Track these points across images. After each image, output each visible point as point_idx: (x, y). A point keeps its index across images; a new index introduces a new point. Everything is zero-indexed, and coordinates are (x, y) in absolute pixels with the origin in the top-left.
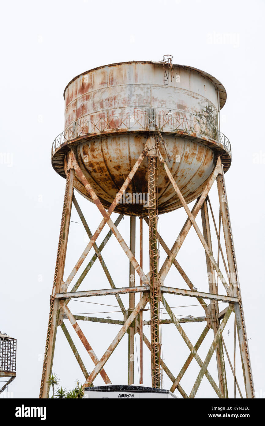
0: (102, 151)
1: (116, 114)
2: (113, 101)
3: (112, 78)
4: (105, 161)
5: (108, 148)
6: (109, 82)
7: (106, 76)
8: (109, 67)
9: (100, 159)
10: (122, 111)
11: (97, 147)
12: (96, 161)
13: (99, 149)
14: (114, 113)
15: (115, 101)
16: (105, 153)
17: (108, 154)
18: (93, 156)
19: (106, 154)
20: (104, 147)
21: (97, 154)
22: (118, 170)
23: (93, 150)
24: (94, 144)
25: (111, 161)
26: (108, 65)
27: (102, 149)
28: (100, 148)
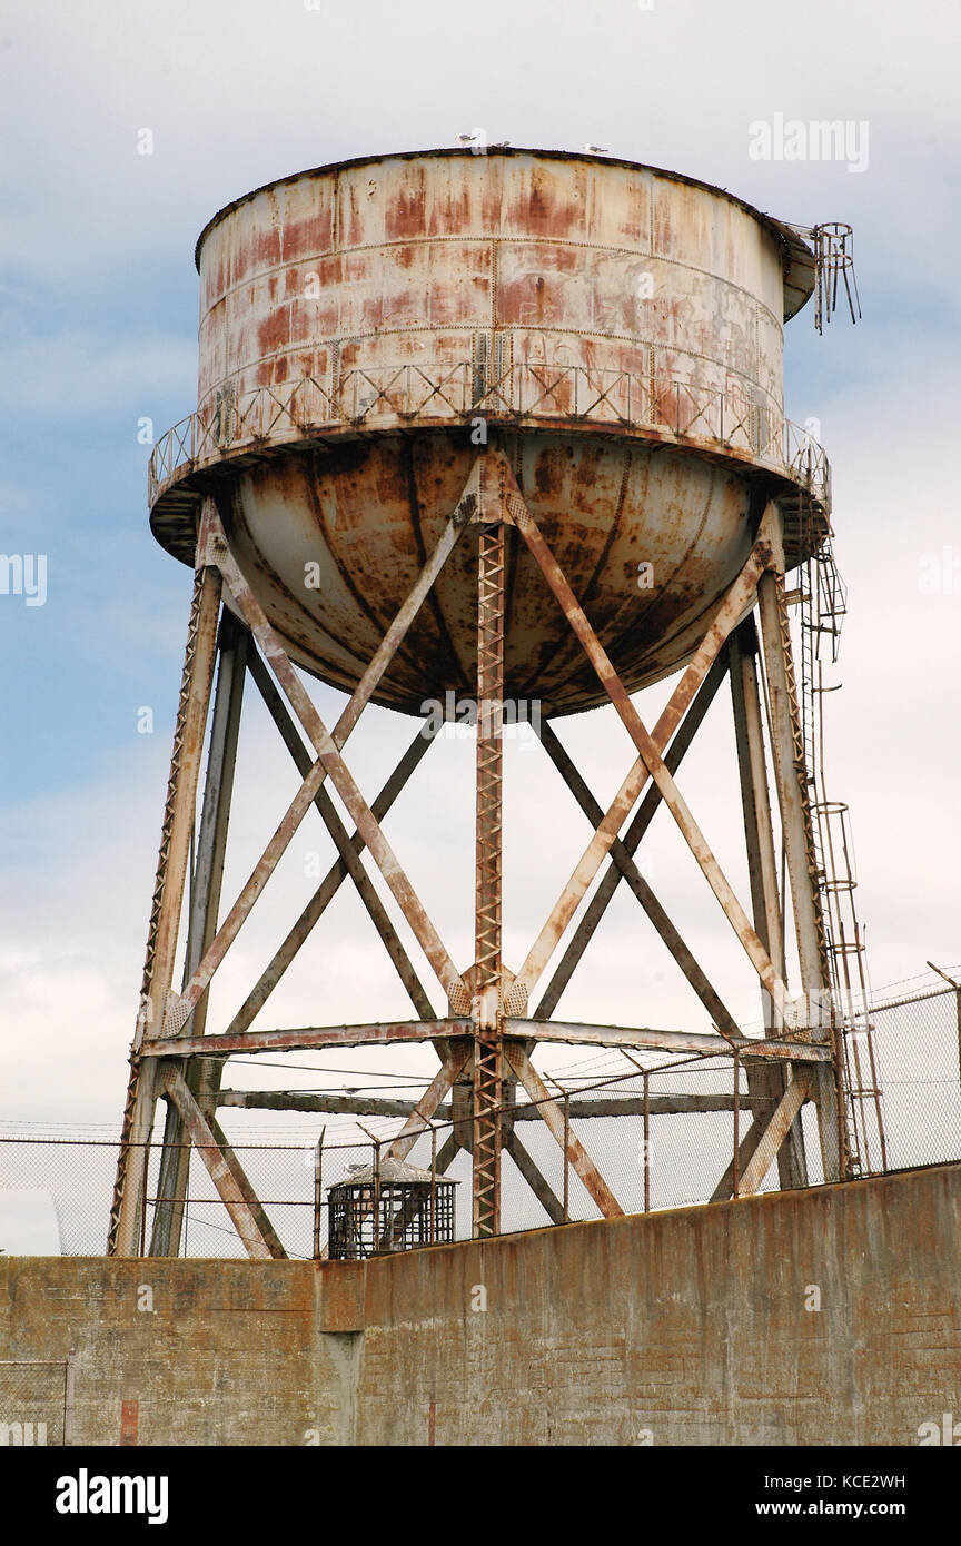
0: (623, 497)
1: (678, 372)
2: (671, 317)
3: (667, 227)
4: (615, 534)
5: (645, 493)
6: (657, 238)
7: (645, 207)
8: (654, 178)
9: (603, 519)
10: (697, 370)
11: (607, 472)
12: (583, 522)
13: (613, 485)
14: (674, 367)
15: (675, 320)
16: (630, 507)
17: (641, 513)
18: (580, 499)
19: (632, 511)
20: (635, 486)
21: (599, 500)
23: (587, 479)
24: (597, 460)
25: (634, 539)
26: (652, 169)
27: (624, 489)
28: (619, 483)
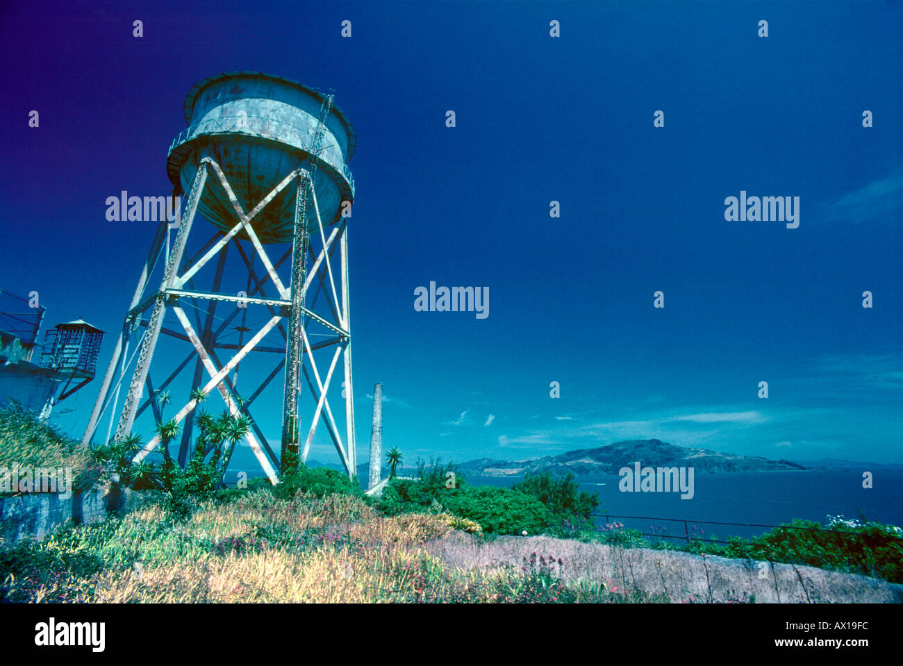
0: (249, 156)
3: (274, 92)
4: (249, 167)
6: (270, 94)
9: (244, 162)
10: (279, 125)
11: (244, 149)
12: (238, 164)
13: (245, 153)
14: (271, 124)
15: (272, 113)
17: (256, 160)
19: (252, 160)
20: (253, 153)
22: (259, 180)
23: (238, 151)
24: (241, 146)
27: (249, 153)
